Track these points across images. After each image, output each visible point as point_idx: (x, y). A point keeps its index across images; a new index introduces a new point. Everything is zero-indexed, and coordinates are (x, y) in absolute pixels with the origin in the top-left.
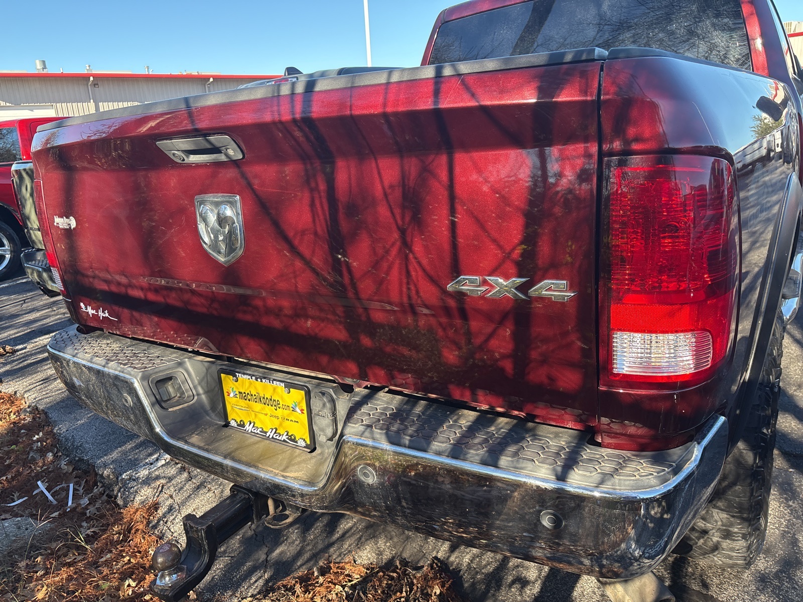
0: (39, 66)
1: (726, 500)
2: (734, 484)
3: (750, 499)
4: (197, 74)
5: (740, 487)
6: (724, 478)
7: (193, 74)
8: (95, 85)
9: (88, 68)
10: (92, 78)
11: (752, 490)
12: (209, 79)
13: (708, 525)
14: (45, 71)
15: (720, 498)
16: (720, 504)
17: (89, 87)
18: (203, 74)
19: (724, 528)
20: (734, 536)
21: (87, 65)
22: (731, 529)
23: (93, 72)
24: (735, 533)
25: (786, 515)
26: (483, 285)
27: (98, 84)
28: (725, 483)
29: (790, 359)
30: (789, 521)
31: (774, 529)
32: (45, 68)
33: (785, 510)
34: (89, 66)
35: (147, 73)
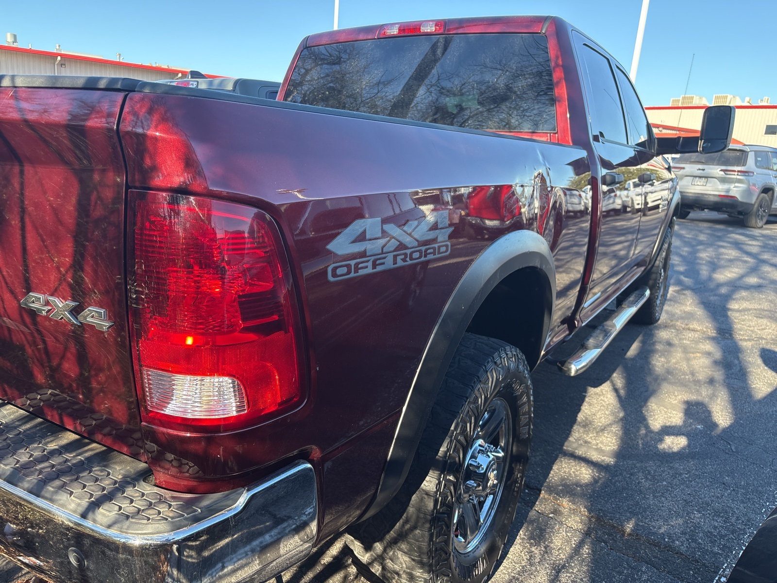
0: (10, 39)
1: (408, 543)
2: (415, 528)
3: (429, 544)
4: (167, 67)
5: (419, 531)
6: (407, 521)
7: (163, 67)
8: (62, 65)
9: (58, 47)
10: (59, 58)
11: (431, 536)
12: (177, 74)
13: (396, 566)
14: (15, 45)
15: (403, 541)
16: (404, 546)
17: (56, 66)
18: (173, 68)
19: (409, 571)
20: (417, 580)
21: (57, 45)
22: (414, 573)
23: (62, 52)
24: (418, 577)
25: (523, 560)
26: (45, 305)
27: (65, 65)
28: (408, 526)
29: (601, 407)
30: (523, 567)
31: (505, 574)
32: (15, 41)
33: (525, 555)
34: (59, 46)
35: (118, 60)
